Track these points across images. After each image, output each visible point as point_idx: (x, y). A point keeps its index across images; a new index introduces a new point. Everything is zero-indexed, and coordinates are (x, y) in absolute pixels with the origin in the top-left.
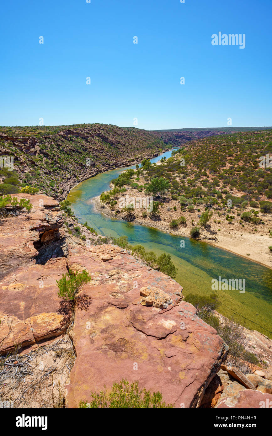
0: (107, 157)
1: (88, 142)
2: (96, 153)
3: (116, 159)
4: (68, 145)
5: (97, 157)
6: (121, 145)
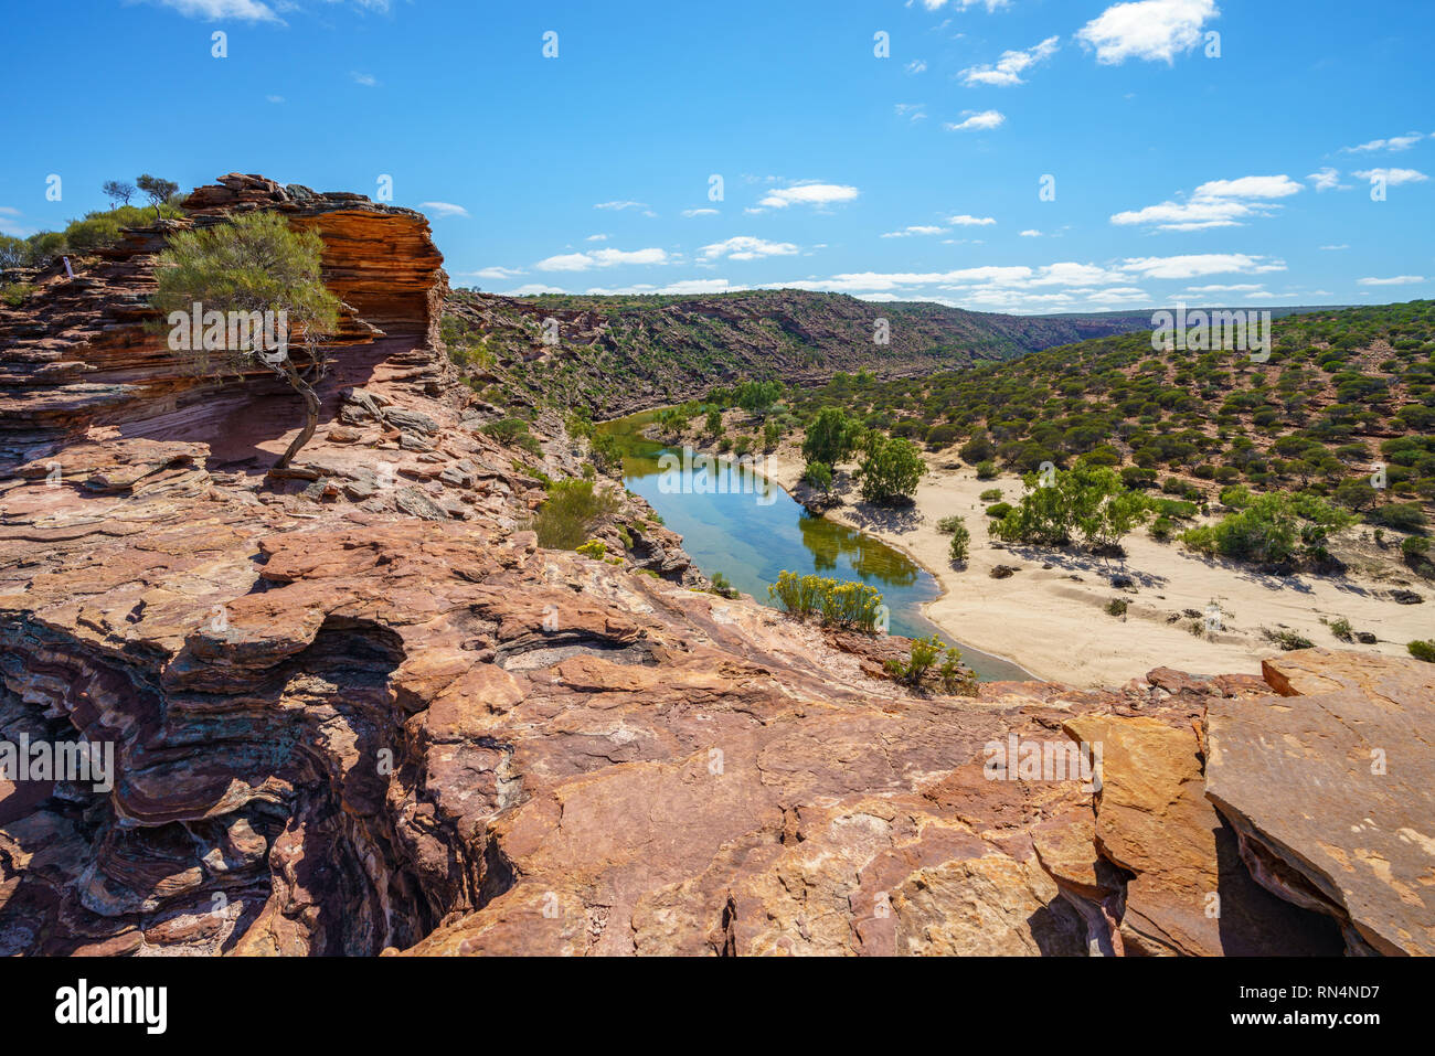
0: (776, 366)
1: (739, 329)
2: (746, 353)
3: (802, 372)
4: (678, 331)
5: (747, 361)
6: (835, 342)
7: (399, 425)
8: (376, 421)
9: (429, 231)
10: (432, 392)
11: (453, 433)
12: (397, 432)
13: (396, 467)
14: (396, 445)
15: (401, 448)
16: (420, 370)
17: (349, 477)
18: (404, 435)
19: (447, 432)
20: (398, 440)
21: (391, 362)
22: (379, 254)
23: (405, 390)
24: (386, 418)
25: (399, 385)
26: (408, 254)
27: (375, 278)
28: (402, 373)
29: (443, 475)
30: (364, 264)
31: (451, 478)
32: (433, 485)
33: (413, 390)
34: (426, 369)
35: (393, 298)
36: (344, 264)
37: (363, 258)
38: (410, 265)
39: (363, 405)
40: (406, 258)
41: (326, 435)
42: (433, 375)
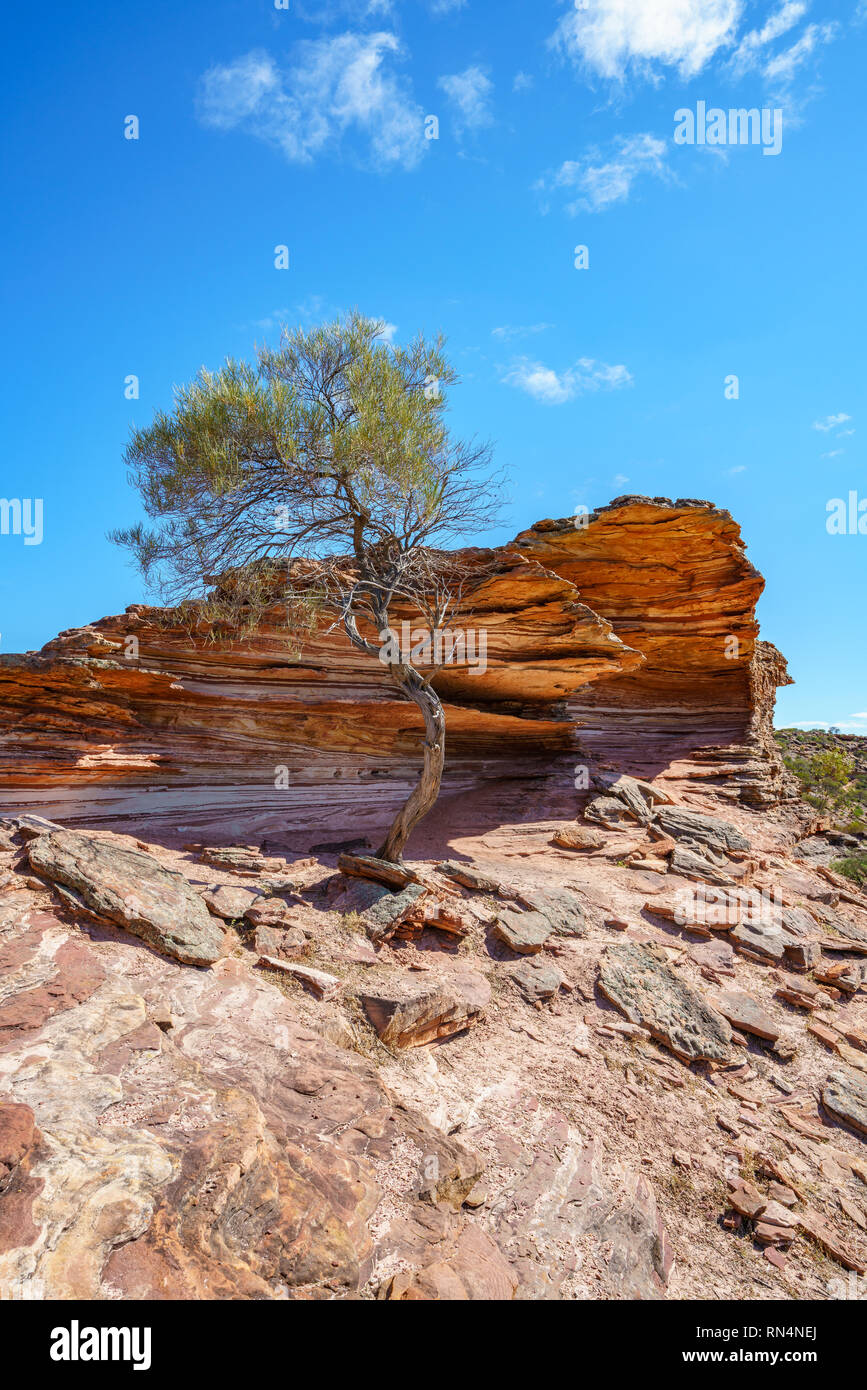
7: (676, 833)
8: (640, 825)
9: (741, 544)
10: (751, 800)
11: (780, 861)
12: (670, 843)
13: (641, 900)
14: (662, 864)
15: (670, 870)
16: (734, 767)
17: (520, 902)
18: (681, 850)
19: (769, 859)
20: (668, 856)
21: (694, 757)
22: (672, 594)
23: (706, 794)
24: (657, 821)
25: (698, 786)
26: (710, 585)
27: (667, 632)
28: (706, 771)
29: (741, 933)
30: (653, 612)
31: (756, 940)
32: (713, 951)
33: (720, 795)
34: (744, 767)
35: (704, 679)
36: (626, 614)
37: (651, 604)
38: (717, 606)
39: (622, 797)
40: (708, 593)
41: (550, 836)
42: (755, 776)
